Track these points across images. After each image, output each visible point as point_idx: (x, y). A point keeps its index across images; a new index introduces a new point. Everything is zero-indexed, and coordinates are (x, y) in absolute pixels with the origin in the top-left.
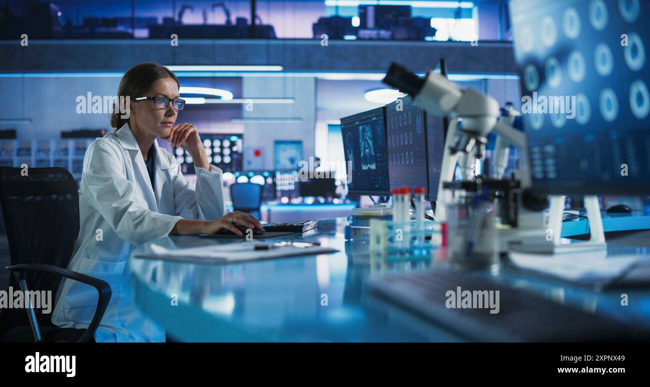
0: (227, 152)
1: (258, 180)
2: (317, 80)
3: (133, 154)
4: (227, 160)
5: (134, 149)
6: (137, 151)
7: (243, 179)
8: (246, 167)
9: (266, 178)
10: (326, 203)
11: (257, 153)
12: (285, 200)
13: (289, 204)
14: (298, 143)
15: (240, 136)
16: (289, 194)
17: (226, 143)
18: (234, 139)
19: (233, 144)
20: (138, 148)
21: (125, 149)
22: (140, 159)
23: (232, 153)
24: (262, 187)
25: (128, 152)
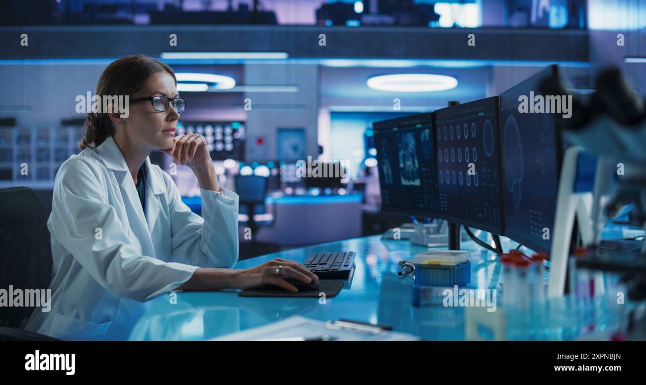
0: (229, 139)
1: (263, 171)
2: (321, 68)
3: (120, 176)
4: (229, 147)
5: (121, 169)
6: (125, 172)
7: (246, 171)
8: (248, 156)
9: (270, 169)
10: (332, 195)
11: (260, 141)
12: (289, 191)
13: (294, 195)
14: (301, 131)
15: (242, 123)
16: (294, 185)
17: (228, 130)
18: (236, 126)
19: (234, 131)
20: (126, 168)
21: (109, 170)
22: (130, 183)
23: (234, 141)
24: (267, 179)
25: (113, 173)
